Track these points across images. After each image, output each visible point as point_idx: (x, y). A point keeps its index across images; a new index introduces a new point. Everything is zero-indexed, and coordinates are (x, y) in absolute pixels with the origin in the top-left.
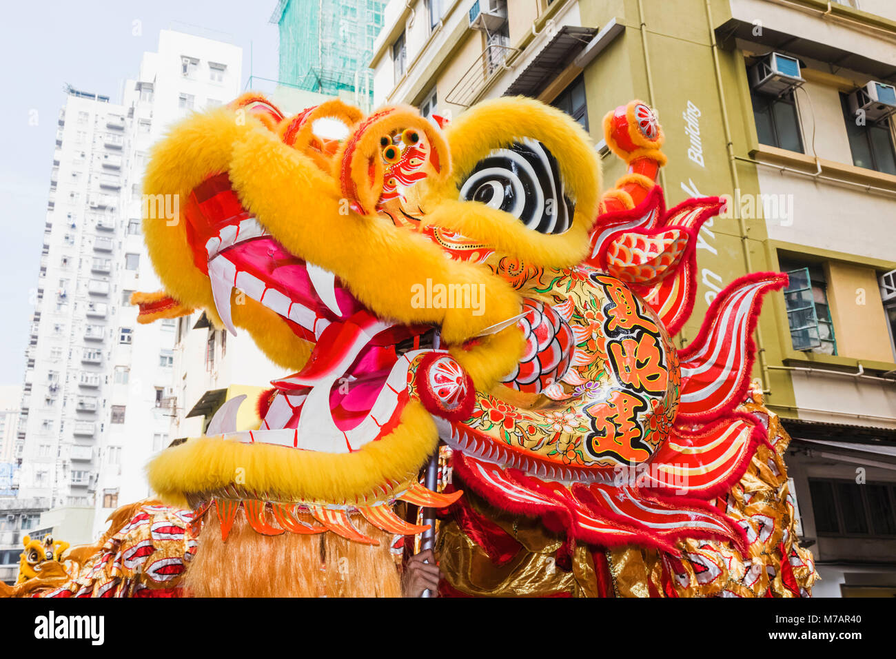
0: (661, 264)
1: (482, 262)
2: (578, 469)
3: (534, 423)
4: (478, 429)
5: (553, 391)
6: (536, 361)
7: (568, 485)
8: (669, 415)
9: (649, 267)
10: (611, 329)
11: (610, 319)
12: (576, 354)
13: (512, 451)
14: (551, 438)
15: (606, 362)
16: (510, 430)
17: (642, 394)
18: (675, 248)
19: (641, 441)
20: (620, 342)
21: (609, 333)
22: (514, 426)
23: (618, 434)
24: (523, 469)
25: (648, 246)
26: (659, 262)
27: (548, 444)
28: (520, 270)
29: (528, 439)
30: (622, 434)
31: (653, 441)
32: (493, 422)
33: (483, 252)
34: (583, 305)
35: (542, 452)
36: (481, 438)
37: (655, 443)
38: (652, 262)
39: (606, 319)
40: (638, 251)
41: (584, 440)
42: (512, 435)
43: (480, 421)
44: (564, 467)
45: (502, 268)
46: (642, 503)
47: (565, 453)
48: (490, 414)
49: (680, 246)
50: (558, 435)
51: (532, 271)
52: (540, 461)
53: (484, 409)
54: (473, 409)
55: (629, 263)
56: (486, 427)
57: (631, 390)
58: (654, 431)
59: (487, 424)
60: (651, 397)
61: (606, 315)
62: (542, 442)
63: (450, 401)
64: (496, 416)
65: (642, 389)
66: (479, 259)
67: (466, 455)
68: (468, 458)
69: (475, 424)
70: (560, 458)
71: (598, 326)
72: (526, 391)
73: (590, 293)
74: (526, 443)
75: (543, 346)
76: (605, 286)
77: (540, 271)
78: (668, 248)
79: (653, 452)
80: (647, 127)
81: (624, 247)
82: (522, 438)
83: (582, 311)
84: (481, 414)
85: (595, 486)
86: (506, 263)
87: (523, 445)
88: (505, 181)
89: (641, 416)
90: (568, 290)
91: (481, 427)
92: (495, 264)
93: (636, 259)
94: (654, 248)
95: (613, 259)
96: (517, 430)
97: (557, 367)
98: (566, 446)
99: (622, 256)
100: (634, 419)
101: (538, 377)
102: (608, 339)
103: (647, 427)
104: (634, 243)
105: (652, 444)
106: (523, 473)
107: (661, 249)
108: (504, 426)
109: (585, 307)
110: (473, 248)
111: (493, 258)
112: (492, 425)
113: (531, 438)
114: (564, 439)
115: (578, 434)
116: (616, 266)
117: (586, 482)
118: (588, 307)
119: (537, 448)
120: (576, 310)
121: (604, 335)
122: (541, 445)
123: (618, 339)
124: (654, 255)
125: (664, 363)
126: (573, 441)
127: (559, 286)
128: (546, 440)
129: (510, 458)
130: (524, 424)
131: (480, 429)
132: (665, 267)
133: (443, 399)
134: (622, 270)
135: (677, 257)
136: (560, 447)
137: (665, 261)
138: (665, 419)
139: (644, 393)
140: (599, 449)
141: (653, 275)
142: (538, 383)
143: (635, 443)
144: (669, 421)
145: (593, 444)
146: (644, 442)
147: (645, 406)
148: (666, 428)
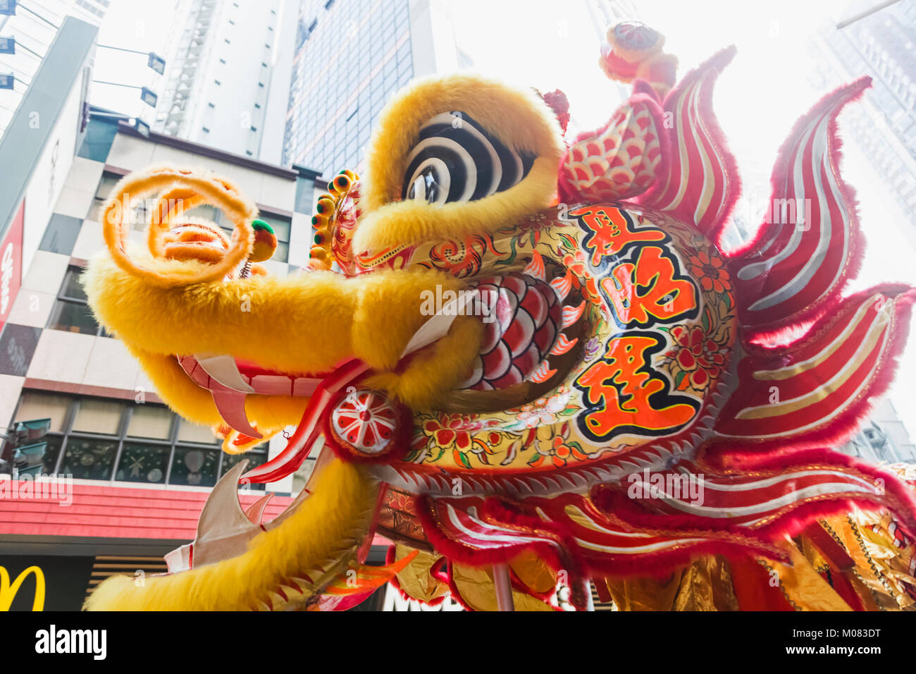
1: (410, 264)
3: (496, 430)
4: (425, 462)
5: (540, 372)
6: (502, 346)
8: (718, 338)
11: (590, 252)
14: (525, 439)
15: (603, 308)
16: (465, 450)
17: (653, 329)
18: (636, 129)
19: (672, 393)
20: (609, 275)
22: (470, 441)
23: (622, 399)
25: (602, 147)
26: (625, 156)
27: (523, 449)
28: (461, 251)
29: (492, 453)
30: (629, 397)
31: (696, 386)
32: (443, 446)
33: (406, 254)
34: (557, 253)
35: (520, 462)
37: (701, 386)
39: (586, 255)
40: (595, 159)
41: (574, 425)
42: (470, 455)
43: (425, 451)
47: (552, 453)
48: (437, 438)
49: (642, 122)
50: (533, 432)
51: (477, 245)
53: (429, 433)
54: (414, 438)
55: (592, 179)
56: (435, 457)
57: (636, 329)
58: (692, 371)
59: (436, 452)
60: (670, 326)
61: (586, 251)
62: (513, 449)
63: (368, 441)
64: (444, 438)
65: (652, 320)
66: (404, 263)
67: (434, 497)
68: (438, 500)
69: (419, 458)
70: (548, 461)
71: (580, 268)
73: (560, 234)
74: (490, 458)
75: (506, 325)
76: (579, 218)
77: (489, 241)
79: (701, 401)
81: (577, 164)
82: (483, 454)
83: (558, 260)
84: (425, 442)
86: (438, 251)
87: (488, 463)
89: (657, 360)
90: (534, 245)
91: (429, 459)
92: (426, 258)
93: (596, 168)
96: (476, 445)
97: (533, 340)
98: (550, 443)
99: (582, 174)
100: (647, 368)
101: (512, 363)
102: (596, 278)
103: (676, 371)
105: (695, 390)
108: (457, 446)
109: (560, 254)
110: (393, 255)
111: (421, 254)
112: (442, 451)
113: (495, 449)
114: (543, 435)
115: (563, 419)
118: (563, 252)
119: (509, 460)
121: (591, 274)
122: (512, 455)
124: (614, 152)
125: (683, 272)
126: (558, 432)
127: (522, 246)
128: (518, 445)
130: (483, 435)
131: (429, 461)
134: (595, 190)
135: (648, 138)
136: (544, 445)
137: (633, 151)
138: (711, 347)
139: (657, 325)
140: (602, 429)
141: (632, 176)
142: (514, 370)
143: (660, 400)
144: (721, 346)
145: (589, 426)
146: (677, 393)
147: (662, 343)
148: (718, 358)
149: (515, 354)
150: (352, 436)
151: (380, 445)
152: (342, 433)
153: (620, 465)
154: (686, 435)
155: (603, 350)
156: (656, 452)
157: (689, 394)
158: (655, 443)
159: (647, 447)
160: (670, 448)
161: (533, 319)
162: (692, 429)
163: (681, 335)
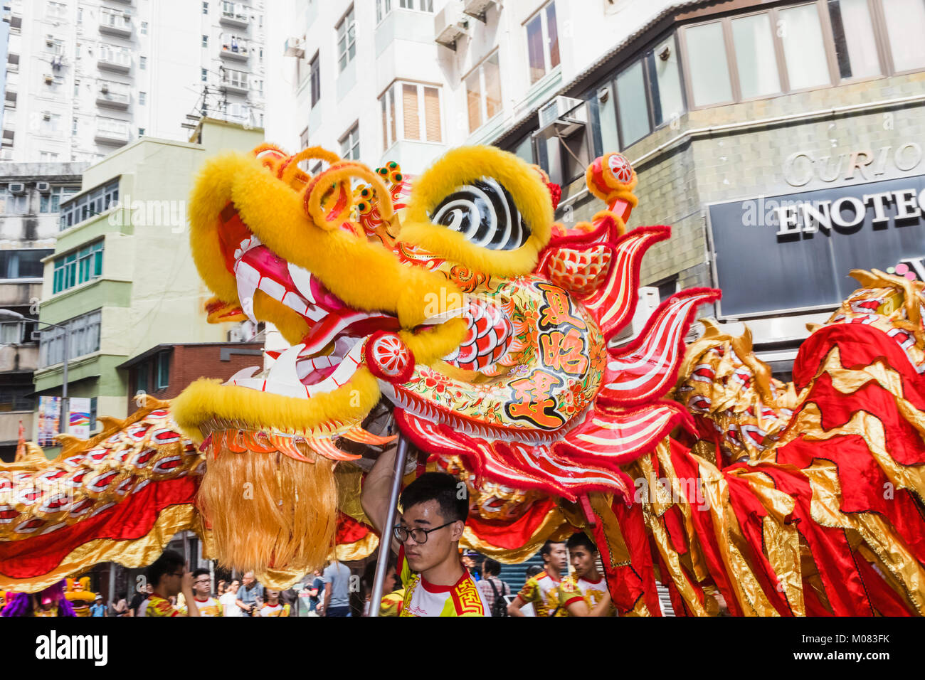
0: (591, 273)
1: (435, 269)
2: (499, 429)
3: (461, 391)
4: (415, 391)
5: (488, 369)
6: (474, 346)
7: (490, 441)
8: (587, 394)
9: (580, 276)
10: (543, 325)
11: (544, 316)
12: (513, 343)
13: (442, 411)
14: (475, 402)
15: (537, 350)
16: (440, 394)
17: (560, 375)
18: (601, 260)
19: (555, 410)
20: (549, 335)
21: (542, 328)
22: (445, 391)
23: (532, 403)
24: (453, 425)
25: (578, 260)
26: (588, 271)
27: (471, 406)
28: (470, 275)
29: (455, 401)
30: (536, 403)
31: (567, 412)
32: (428, 387)
33: (437, 262)
34: (523, 305)
35: (467, 412)
36: (418, 400)
37: (569, 414)
38: (581, 271)
39: (541, 316)
40: (571, 263)
41: (503, 405)
42: (442, 398)
43: (416, 385)
44: (486, 426)
45: (454, 274)
46: (555, 461)
47: (486, 415)
48: (426, 381)
49: (605, 259)
50: (480, 401)
51: (480, 277)
52: (466, 420)
53: (422, 377)
54: (411, 376)
55: (564, 273)
56: (421, 391)
57: (552, 371)
58: (568, 404)
59: (423, 388)
60: (569, 377)
61: (541, 314)
62: (466, 404)
63: (391, 367)
64: (430, 383)
65: (561, 371)
66: (434, 266)
67: (408, 412)
68: (409, 415)
69: (412, 387)
70: (482, 418)
71: (533, 322)
72: (465, 369)
73: (530, 296)
74: (453, 404)
75: (481, 335)
76: (544, 292)
77: (487, 278)
78: (595, 260)
79: (566, 421)
80: (619, 172)
81: (560, 260)
82: (450, 400)
83: (522, 310)
84: (418, 380)
85: (514, 444)
86: (457, 270)
87: (450, 406)
88: (465, 209)
89: (556, 391)
90: (512, 294)
91: (418, 391)
92: (448, 270)
93: (569, 269)
94: (583, 260)
95: (553, 270)
96: (447, 394)
97: (493, 351)
98: (487, 409)
99: (559, 267)
100: (549, 393)
101: (476, 358)
102: (541, 332)
103: (562, 401)
104: (567, 256)
105: (566, 414)
106: (453, 429)
107: (589, 260)
108: (436, 390)
109: (525, 307)
111: (446, 267)
112: (427, 390)
113: (457, 400)
114: (485, 404)
115: (499, 401)
116: (555, 276)
117: (508, 440)
118: (527, 307)
119: (462, 409)
120: (518, 310)
121: (538, 329)
122: (465, 407)
123: (548, 332)
124: (583, 266)
125: (586, 352)
126: (493, 406)
127: (505, 290)
128: (470, 403)
129: (441, 416)
130: (453, 390)
132: (593, 276)
133: (384, 366)
134: (561, 279)
135: (604, 268)
136: (482, 410)
137: (593, 271)
138: (582, 396)
139: (563, 374)
140: (515, 413)
141: (585, 282)
142: (475, 363)
143: (549, 411)
144: (587, 399)
145: (510, 409)
146: (558, 412)
147: (562, 383)
148: (582, 403)
149: (480, 354)
150: (383, 361)
151: (395, 372)
152: (377, 356)
153: (514, 434)
154: (552, 434)
155: (530, 374)
156: (534, 435)
157: (562, 414)
158: (536, 430)
159: (532, 431)
160: (541, 436)
161: (498, 339)
162: (555, 432)
163: (572, 385)
